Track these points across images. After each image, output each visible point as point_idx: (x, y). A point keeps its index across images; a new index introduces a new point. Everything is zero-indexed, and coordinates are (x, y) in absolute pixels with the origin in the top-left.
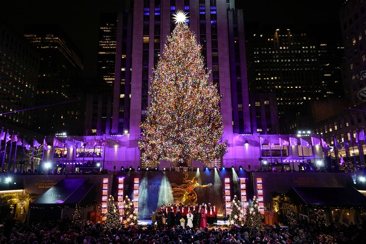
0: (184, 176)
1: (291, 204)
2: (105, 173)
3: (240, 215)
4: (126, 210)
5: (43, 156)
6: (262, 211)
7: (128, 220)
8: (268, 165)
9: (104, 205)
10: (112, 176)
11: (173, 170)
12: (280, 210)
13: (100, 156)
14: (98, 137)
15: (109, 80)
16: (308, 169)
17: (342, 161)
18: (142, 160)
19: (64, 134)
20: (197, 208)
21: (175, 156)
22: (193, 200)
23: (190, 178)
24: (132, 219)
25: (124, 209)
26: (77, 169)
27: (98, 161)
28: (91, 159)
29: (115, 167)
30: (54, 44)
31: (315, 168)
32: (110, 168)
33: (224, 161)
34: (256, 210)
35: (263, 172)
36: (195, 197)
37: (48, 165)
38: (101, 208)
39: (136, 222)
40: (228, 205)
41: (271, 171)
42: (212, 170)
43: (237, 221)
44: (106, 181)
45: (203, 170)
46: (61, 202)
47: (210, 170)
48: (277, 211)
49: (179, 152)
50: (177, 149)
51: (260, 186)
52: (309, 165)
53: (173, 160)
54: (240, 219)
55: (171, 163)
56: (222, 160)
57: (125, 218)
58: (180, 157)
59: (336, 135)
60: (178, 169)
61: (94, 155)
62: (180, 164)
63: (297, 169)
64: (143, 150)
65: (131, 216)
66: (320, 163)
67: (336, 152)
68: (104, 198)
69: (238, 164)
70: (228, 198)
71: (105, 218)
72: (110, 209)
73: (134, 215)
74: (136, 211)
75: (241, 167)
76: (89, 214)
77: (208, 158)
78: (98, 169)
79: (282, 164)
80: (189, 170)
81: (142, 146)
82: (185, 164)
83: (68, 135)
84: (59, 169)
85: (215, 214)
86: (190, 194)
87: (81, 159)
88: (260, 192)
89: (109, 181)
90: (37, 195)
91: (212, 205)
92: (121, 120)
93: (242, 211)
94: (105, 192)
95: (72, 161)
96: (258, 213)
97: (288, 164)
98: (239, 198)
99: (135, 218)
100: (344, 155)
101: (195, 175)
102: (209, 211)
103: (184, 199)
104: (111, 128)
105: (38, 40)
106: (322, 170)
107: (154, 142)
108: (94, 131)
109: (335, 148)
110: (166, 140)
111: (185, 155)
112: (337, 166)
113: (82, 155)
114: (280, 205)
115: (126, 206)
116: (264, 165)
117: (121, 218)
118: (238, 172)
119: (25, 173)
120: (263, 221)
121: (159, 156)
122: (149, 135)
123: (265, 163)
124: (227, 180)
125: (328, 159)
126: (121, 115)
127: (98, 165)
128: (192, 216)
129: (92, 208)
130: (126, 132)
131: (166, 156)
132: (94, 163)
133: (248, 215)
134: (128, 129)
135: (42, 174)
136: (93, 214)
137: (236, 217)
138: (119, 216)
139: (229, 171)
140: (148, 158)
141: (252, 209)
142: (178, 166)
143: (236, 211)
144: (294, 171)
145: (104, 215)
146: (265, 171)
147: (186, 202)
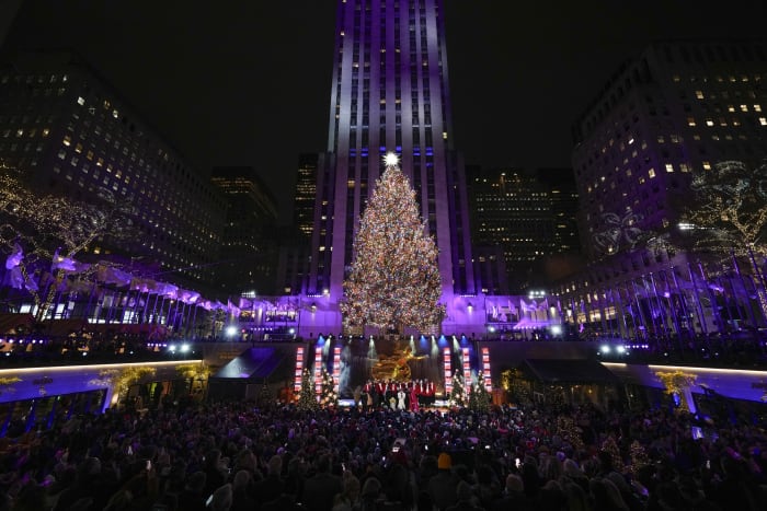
0: (395, 345)
1: (523, 379)
2: (300, 341)
3: (463, 395)
4: (324, 387)
5: (226, 318)
6: (489, 389)
7: (327, 399)
8: (496, 332)
9: (298, 381)
10: (308, 345)
11: (382, 338)
12: (511, 388)
13: (294, 320)
14: (292, 298)
15: (307, 229)
16: (543, 338)
17: (582, 328)
18: (343, 326)
19: (252, 294)
20: (410, 385)
21: (384, 321)
22: (405, 376)
23: (402, 348)
24: (331, 398)
25: (322, 385)
26: (266, 336)
27: (292, 327)
28: (284, 324)
29: (311, 334)
30: (246, 188)
31: (551, 336)
32: (305, 335)
33: (444, 328)
34: (481, 387)
35: (490, 341)
36: (409, 372)
37: (232, 331)
38: (294, 384)
39: (336, 402)
40: (448, 382)
41: (499, 339)
42: (428, 338)
43: (459, 402)
44: (300, 351)
45: (417, 339)
46: (246, 376)
47: (426, 338)
48: (506, 388)
49: (388, 316)
50: (387, 313)
51: (486, 358)
52: (544, 332)
53: (383, 326)
54: (463, 399)
55: (379, 330)
56: (440, 326)
57: (323, 397)
58: (390, 322)
59: (573, 296)
60: (387, 337)
61: (287, 318)
62: (390, 331)
63: (530, 337)
64: (346, 314)
65: (330, 395)
66: (556, 330)
67: (575, 317)
68: (298, 373)
69: (461, 331)
70: (448, 373)
71: (299, 397)
72: (305, 385)
73: (334, 393)
74: (336, 388)
75: (463, 334)
76: (279, 391)
77: (423, 324)
78: (291, 336)
79: (512, 332)
80: (401, 338)
81: (345, 308)
82: (396, 331)
83: (257, 294)
84: (246, 335)
85: (432, 393)
86: (403, 368)
87: (272, 323)
88: (487, 366)
89: (305, 351)
90: (218, 367)
91: (430, 382)
92: (320, 278)
93: (465, 389)
94: (299, 364)
95: (262, 326)
96: (484, 391)
97: (519, 331)
98: (461, 373)
99: (335, 397)
100: (584, 320)
101: (408, 344)
102: (425, 389)
103: (395, 374)
104: (308, 286)
105: (226, 184)
106: (558, 338)
107: (359, 304)
108: (288, 290)
109: (573, 312)
110: (374, 302)
111: (396, 320)
112: (576, 334)
113: (273, 319)
114: (511, 381)
115: (325, 382)
116: (490, 333)
117: (318, 398)
118: (459, 341)
119: (204, 340)
120: (491, 400)
121: (365, 321)
122: (353, 296)
123: (492, 329)
124: (447, 352)
125: (566, 325)
126: (320, 272)
127: (292, 331)
128: (404, 395)
129: (283, 384)
130: (326, 291)
131: (373, 321)
132: (287, 328)
133: (472, 393)
134: (328, 287)
135: (225, 341)
136: (284, 391)
137: (458, 396)
138: (316, 395)
139: (449, 339)
140: (352, 323)
141: (477, 387)
142: (387, 333)
143: (458, 390)
144: (527, 339)
145: (297, 393)
146: (492, 340)
147: (397, 378)
